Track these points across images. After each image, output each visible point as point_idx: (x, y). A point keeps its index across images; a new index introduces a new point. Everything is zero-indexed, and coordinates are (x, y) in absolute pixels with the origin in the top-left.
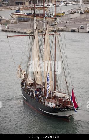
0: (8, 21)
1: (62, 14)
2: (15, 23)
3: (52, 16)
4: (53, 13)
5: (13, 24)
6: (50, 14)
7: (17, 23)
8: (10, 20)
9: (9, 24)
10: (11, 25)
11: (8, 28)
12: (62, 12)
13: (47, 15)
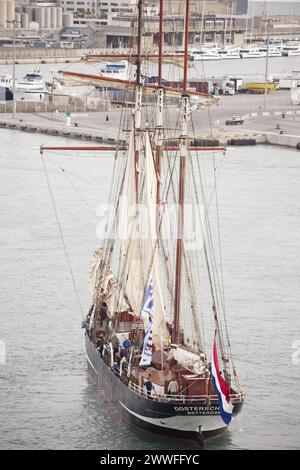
0: (78, 99)
1: (268, 86)
2: (100, 108)
3: (232, 91)
4: (235, 80)
5: (93, 110)
6: (224, 84)
7: (106, 110)
8: (83, 99)
9: (79, 111)
10: (86, 115)
11: (76, 125)
12: (271, 79)
13: (215, 85)
